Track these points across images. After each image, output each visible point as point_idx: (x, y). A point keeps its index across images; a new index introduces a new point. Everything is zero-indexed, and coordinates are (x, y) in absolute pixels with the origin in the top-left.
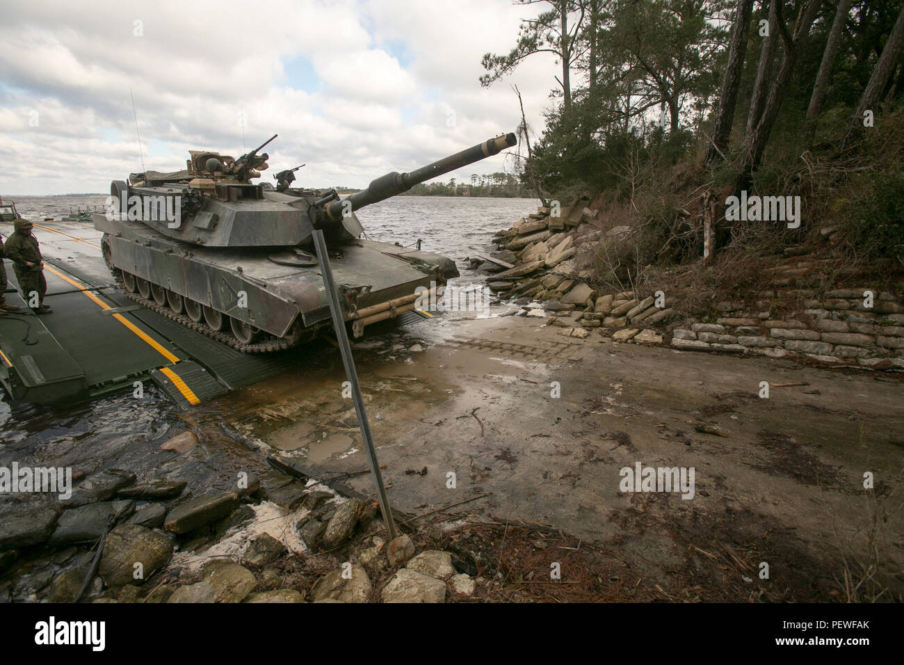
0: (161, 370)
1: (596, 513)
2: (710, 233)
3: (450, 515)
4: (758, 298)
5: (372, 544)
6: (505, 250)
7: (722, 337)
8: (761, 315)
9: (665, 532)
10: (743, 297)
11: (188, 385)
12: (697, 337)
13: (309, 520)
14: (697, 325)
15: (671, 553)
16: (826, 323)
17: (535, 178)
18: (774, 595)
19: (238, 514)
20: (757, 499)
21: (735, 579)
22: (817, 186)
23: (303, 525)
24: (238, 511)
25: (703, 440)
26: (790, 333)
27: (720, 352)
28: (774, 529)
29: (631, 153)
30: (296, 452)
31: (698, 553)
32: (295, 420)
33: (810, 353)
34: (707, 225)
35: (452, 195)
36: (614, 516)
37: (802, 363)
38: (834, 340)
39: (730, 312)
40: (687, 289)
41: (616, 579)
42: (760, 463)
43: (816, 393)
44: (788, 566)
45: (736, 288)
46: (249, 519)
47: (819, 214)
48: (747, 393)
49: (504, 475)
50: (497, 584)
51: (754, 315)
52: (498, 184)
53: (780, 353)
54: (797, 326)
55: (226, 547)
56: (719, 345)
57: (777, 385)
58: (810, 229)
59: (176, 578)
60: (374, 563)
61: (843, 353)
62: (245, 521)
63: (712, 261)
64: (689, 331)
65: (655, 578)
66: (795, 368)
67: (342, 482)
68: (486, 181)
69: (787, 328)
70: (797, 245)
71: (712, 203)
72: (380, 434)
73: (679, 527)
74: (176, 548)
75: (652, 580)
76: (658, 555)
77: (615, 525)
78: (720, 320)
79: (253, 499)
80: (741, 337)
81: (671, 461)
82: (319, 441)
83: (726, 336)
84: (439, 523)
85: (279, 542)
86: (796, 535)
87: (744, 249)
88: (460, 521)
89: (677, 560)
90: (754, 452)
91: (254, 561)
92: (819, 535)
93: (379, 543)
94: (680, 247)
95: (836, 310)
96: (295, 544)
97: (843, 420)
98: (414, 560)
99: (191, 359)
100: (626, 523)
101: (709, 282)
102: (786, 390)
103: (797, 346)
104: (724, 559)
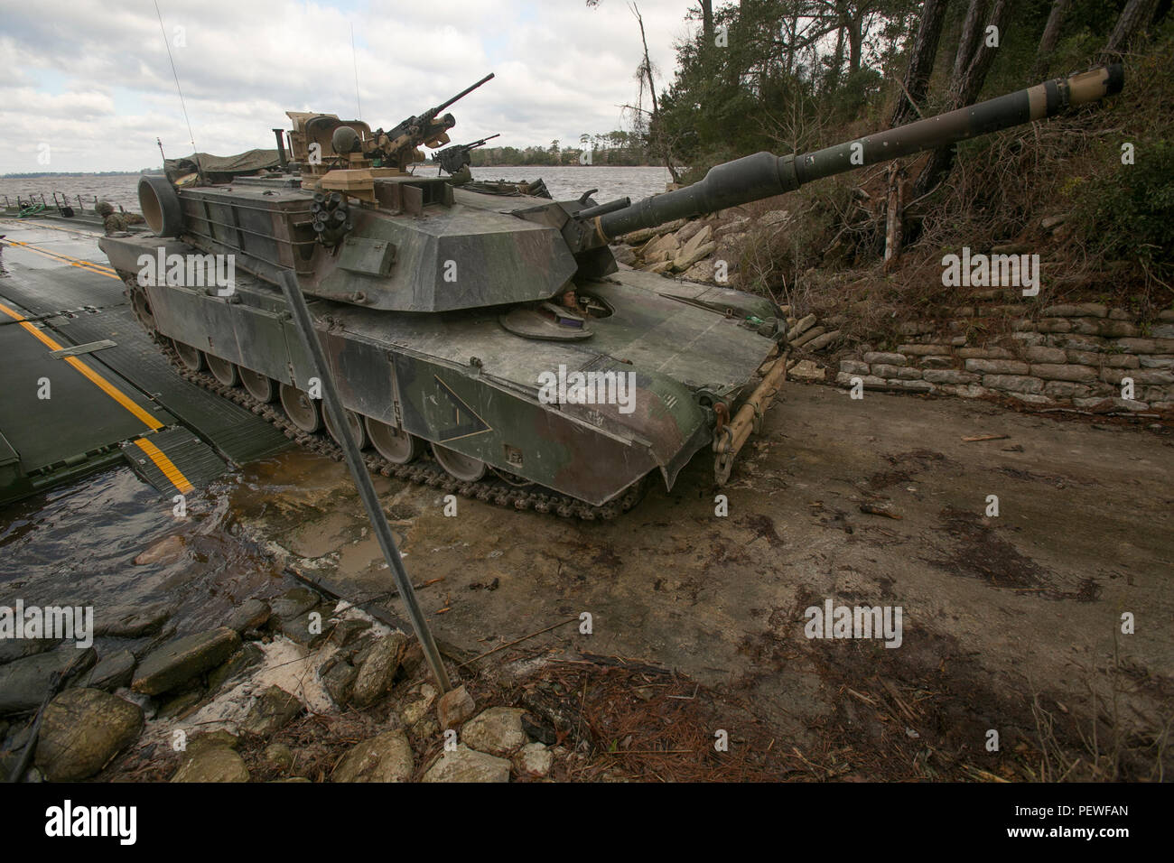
0: (136, 442)
1: (722, 641)
2: (894, 224)
3: (525, 651)
4: (952, 316)
5: (419, 696)
6: (622, 246)
7: (903, 371)
8: (956, 340)
9: (811, 666)
10: (933, 316)
11: (175, 465)
12: (871, 371)
13: (336, 663)
14: (871, 354)
15: (815, 699)
16: (1038, 351)
17: (663, 141)
18: (945, 755)
19: (238, 659)
20: (933, 611)
21: (897, 734)
22: (1043, 157)
23: (328, 671)
24: (240, 653)
25: (870, 524)
26: (991, 365)
27: (899, 391)
28: (952, 655)
29: (793, 106)
30: (323, 560)
31: (852, 697)
32: (325, 510)
33: (1015, 391)
34: (892, 213)
35: (555, 164)
36: (746, 644)
37: (1003, 407)
38: (1046, 374)
39: (915, 336)
40: (860, 304)
41: (742, 742)
42: (940, 557)
43: (1019, 449)
44: (968, 711)
45: (925, 304)
46: (254, 665)
47: (1043, 197)
48: (930, 453)
49: (602, 586)
50: (580, 757)
51: (946, 341)
52: (617, 146)
53: (976, 391)
54: (1001, 354)
55: (221, 708)
56: (898, 382)
57: (969, 439)
58: (1028, 219)
59: (147, 761)
60: (421, 727)
61: (1056, 391)
62: (248, 668)
63: (895, 266)
64: (860, 363)
65: (792, 737)
66: (994, 413)
67: (382, 605)
68: (601, 143)
69: (987, 359)
70: (1010, 241)
71: (899, 180)
72: (439, 528)
73: (830, 658)
74: (149, 714)
75: (789, 740)
76: (800, 702)
77: (746, 658)
78: (902, 348)
79: (262, 633)
80: (927, 371)
81: (825, 558)
82: (355, 542)
83: (908, 369)
84: (510, 664)
85: (296, 699)
86: (979, 662)
87: (938, 247)
88: (539, 659)
89: (823, 709)
90: (934, 542)
91: (257, 730)
92: (1008, 661)
93: (429, 694)
94: (854, 243)
95: (1053, 333)
96: (317, 700)
97: (1049, 488)
98: (472, 723)
99: (181, 422)
100: (760, 655)
101: (889, 295)
102: (981, 446)
103: (998, 383)
104: (885, 704)
